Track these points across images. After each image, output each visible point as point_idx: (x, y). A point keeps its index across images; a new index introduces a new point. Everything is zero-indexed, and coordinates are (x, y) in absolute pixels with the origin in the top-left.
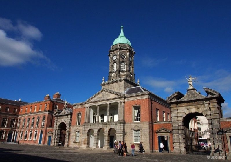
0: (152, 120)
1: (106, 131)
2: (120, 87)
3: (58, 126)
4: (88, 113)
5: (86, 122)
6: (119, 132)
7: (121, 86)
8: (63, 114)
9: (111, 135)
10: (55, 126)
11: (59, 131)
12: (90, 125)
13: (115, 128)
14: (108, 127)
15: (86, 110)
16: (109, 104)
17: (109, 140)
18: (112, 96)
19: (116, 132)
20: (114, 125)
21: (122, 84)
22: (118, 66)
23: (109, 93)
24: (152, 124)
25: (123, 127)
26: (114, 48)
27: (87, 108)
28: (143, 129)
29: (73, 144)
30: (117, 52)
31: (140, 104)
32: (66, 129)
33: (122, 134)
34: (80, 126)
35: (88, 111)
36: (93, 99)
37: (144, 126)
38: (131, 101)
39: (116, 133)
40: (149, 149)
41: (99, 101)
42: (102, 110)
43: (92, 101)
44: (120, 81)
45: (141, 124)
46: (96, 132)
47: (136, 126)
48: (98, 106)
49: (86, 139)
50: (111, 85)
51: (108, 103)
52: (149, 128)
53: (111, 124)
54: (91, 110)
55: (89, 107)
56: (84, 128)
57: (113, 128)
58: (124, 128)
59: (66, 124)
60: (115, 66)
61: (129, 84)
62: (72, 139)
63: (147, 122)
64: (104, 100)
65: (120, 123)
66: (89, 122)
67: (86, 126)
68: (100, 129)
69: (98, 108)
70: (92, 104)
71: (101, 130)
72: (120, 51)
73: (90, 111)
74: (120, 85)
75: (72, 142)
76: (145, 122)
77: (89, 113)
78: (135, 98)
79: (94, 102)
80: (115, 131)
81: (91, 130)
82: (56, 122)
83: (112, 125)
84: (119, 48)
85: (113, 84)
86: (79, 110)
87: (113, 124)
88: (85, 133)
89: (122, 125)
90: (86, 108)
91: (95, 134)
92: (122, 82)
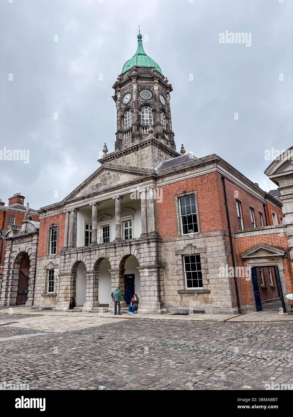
0: (229, 228)
1: (115, 263)
2: (142, 159)
3: (13, 262)
4: (71, 225)
5: (69, 245)
6: (146, 264)
7: (144, 157)
8: (24, 234)
9: (126, 273)
10: (7, 261)
11: (17, 271)
12: (77, 253)
13: (135, 254)
14: (118, 254)
15: (67, 217)
16: (118, 199)
17: (123, 285)
18: (125, 178)
19: (138, 264)
20: (134, 248)
21: (146, 153)
22: (135, 115)
23: (116, 173)
24: (230, 237)
25: (154, 250)
26: (124, 78)
27: (69, 212)
28: (209, 250)
29: (42, 299)
30: (131, 86)
31: (194, 188)
32: (30, 267)
33: (155, 268)
34: (55, 258)
35: (71, 220)
36: (82, 191)
37: (209, 244)
38: (172, 185)
39: (139, 266)
40: (230, 304)
41: (96, 194)
42: (105, 215)
43: (79, 195)
44: (142, 146)
45: (202, 239)
46: (90, 267)
47: (188, 245)
48: (93, 206)
49: (69, 287)
50: (121, 158)
51: (115, 195)
52: (226, 249)
53: (126, 246)
54: (79, 216)
55: (74, 211)
56: (63, 261)
57: (130, 255)
58: (158, 252)
59: (29, 255)
60: (129, 117)
61: (162, 153)
62: (38, 288)
63: (218, 233)
64: (106, 191)
65: (148, 240)
66: (74, 246)
67: (68, 256)
68: (100, 260)
69: (94, 209)
70: (81, 204)
71: (103, 261)
72: (139, 81)
73: (75, 219)
74: (141, 156)
75: (40, 295)
76: (212, 234)
77: (75, 224)
78: (181, 175)
79: (83, 198)
80: (136, 262)
81: (80, 264)
82: (8, 253)
83: (128, 248)
84: (135, 76)
85: (127, 156)
86: (52, 222)
87: (131, 245)
88: (66, 272)
89: (153, 245)
90: (67, 214)
91: (88, 273)
92: (146, 149)
